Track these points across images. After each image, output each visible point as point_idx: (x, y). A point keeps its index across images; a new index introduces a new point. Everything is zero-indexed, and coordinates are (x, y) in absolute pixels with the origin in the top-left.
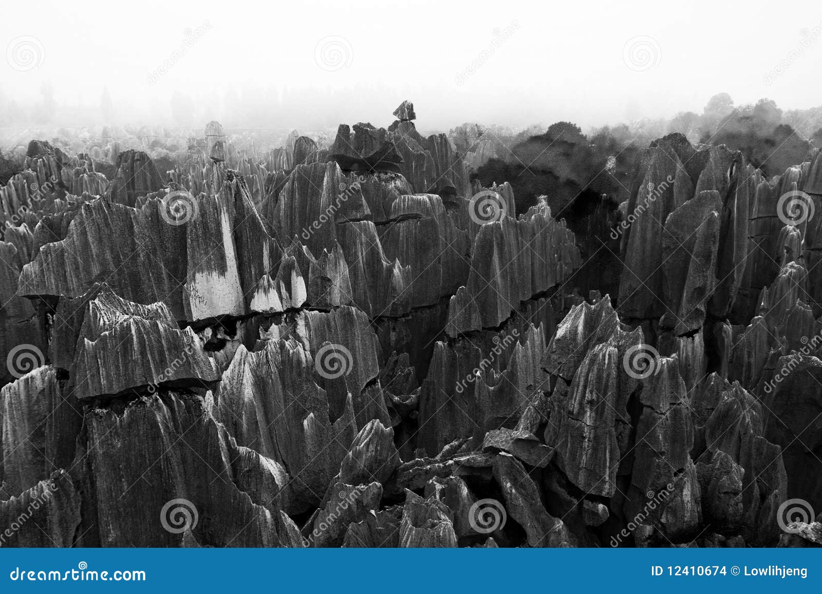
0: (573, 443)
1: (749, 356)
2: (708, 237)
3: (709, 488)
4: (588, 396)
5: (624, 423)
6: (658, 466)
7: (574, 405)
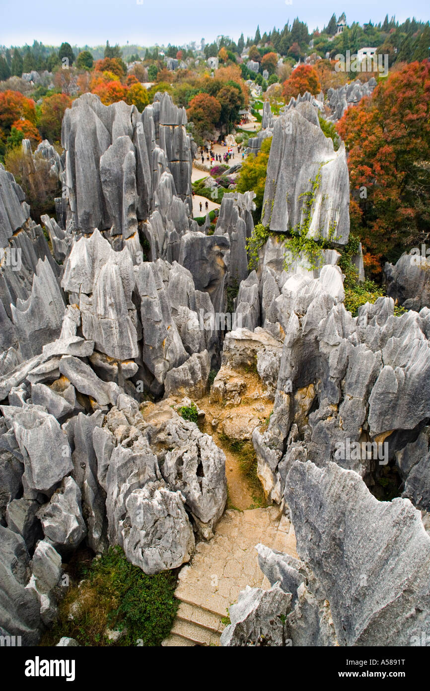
0: (106, 333)
1: (155, 238)
2: (130, 168)
3: (182, 329)
4: (109, 301)
5: (132, 310)
6: (160, 329)
7: (101, 311)
